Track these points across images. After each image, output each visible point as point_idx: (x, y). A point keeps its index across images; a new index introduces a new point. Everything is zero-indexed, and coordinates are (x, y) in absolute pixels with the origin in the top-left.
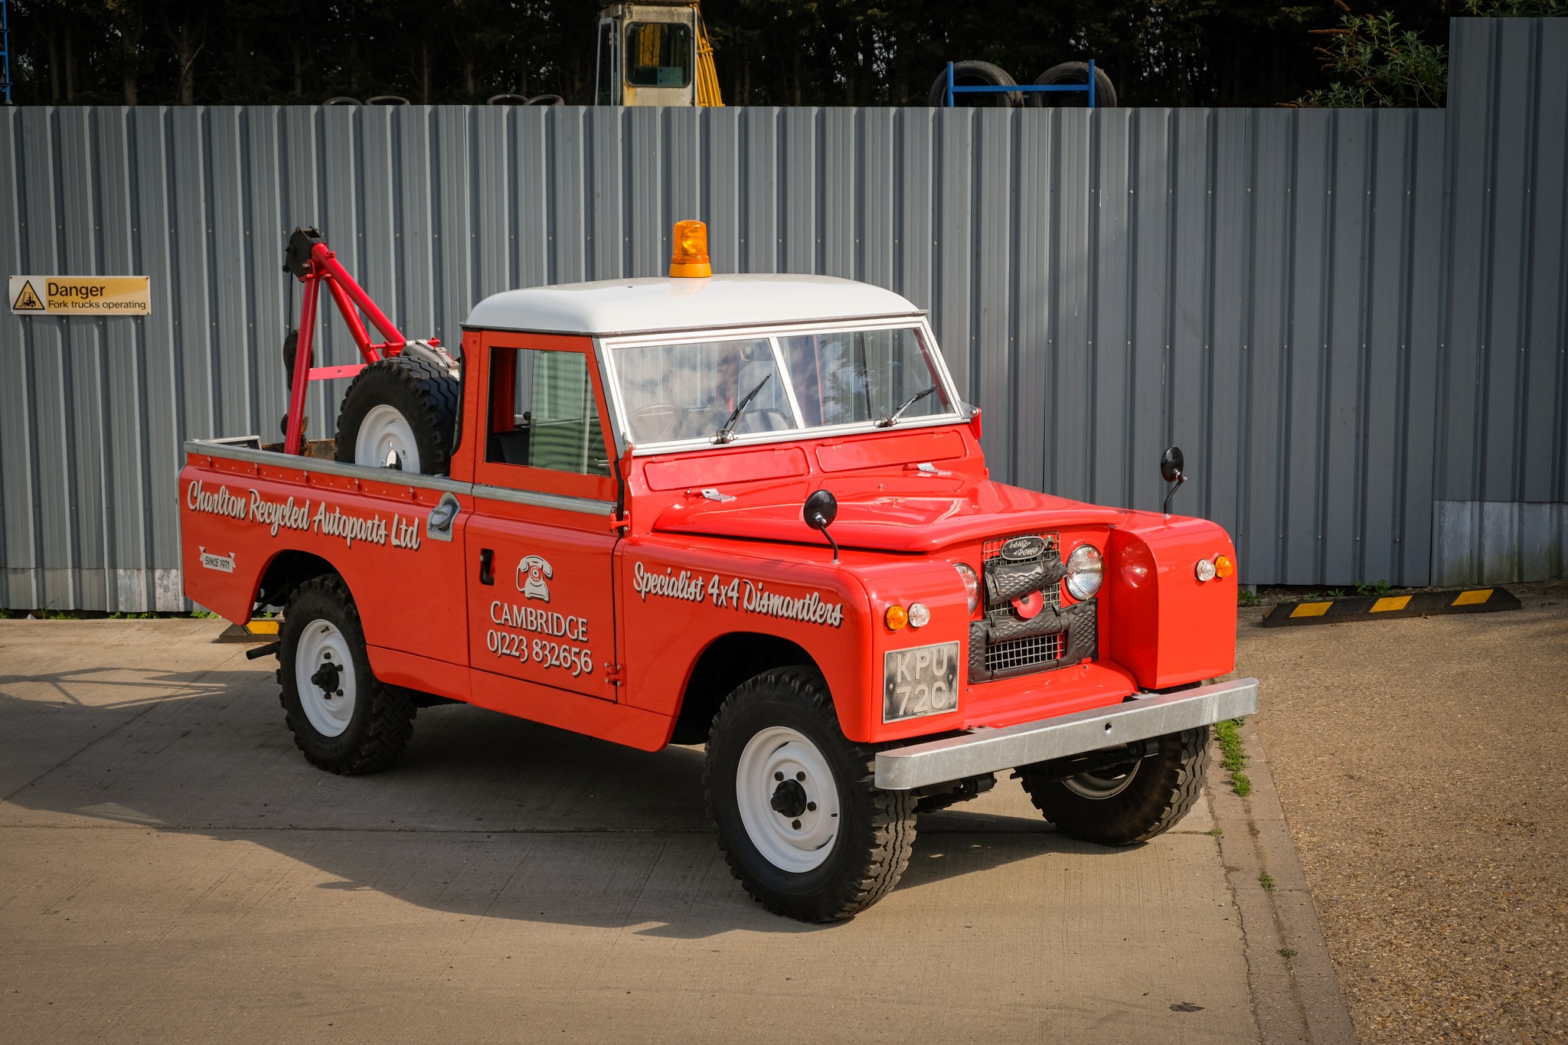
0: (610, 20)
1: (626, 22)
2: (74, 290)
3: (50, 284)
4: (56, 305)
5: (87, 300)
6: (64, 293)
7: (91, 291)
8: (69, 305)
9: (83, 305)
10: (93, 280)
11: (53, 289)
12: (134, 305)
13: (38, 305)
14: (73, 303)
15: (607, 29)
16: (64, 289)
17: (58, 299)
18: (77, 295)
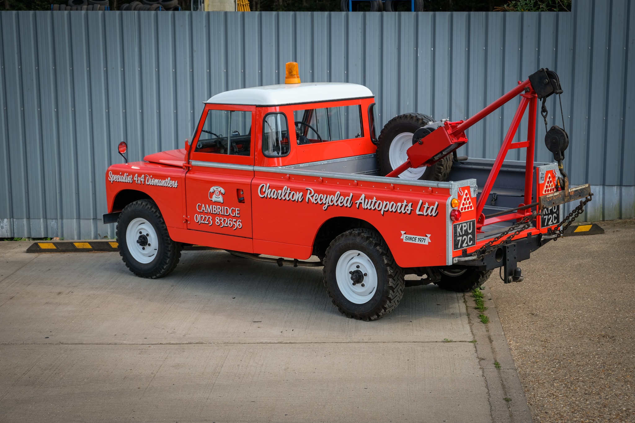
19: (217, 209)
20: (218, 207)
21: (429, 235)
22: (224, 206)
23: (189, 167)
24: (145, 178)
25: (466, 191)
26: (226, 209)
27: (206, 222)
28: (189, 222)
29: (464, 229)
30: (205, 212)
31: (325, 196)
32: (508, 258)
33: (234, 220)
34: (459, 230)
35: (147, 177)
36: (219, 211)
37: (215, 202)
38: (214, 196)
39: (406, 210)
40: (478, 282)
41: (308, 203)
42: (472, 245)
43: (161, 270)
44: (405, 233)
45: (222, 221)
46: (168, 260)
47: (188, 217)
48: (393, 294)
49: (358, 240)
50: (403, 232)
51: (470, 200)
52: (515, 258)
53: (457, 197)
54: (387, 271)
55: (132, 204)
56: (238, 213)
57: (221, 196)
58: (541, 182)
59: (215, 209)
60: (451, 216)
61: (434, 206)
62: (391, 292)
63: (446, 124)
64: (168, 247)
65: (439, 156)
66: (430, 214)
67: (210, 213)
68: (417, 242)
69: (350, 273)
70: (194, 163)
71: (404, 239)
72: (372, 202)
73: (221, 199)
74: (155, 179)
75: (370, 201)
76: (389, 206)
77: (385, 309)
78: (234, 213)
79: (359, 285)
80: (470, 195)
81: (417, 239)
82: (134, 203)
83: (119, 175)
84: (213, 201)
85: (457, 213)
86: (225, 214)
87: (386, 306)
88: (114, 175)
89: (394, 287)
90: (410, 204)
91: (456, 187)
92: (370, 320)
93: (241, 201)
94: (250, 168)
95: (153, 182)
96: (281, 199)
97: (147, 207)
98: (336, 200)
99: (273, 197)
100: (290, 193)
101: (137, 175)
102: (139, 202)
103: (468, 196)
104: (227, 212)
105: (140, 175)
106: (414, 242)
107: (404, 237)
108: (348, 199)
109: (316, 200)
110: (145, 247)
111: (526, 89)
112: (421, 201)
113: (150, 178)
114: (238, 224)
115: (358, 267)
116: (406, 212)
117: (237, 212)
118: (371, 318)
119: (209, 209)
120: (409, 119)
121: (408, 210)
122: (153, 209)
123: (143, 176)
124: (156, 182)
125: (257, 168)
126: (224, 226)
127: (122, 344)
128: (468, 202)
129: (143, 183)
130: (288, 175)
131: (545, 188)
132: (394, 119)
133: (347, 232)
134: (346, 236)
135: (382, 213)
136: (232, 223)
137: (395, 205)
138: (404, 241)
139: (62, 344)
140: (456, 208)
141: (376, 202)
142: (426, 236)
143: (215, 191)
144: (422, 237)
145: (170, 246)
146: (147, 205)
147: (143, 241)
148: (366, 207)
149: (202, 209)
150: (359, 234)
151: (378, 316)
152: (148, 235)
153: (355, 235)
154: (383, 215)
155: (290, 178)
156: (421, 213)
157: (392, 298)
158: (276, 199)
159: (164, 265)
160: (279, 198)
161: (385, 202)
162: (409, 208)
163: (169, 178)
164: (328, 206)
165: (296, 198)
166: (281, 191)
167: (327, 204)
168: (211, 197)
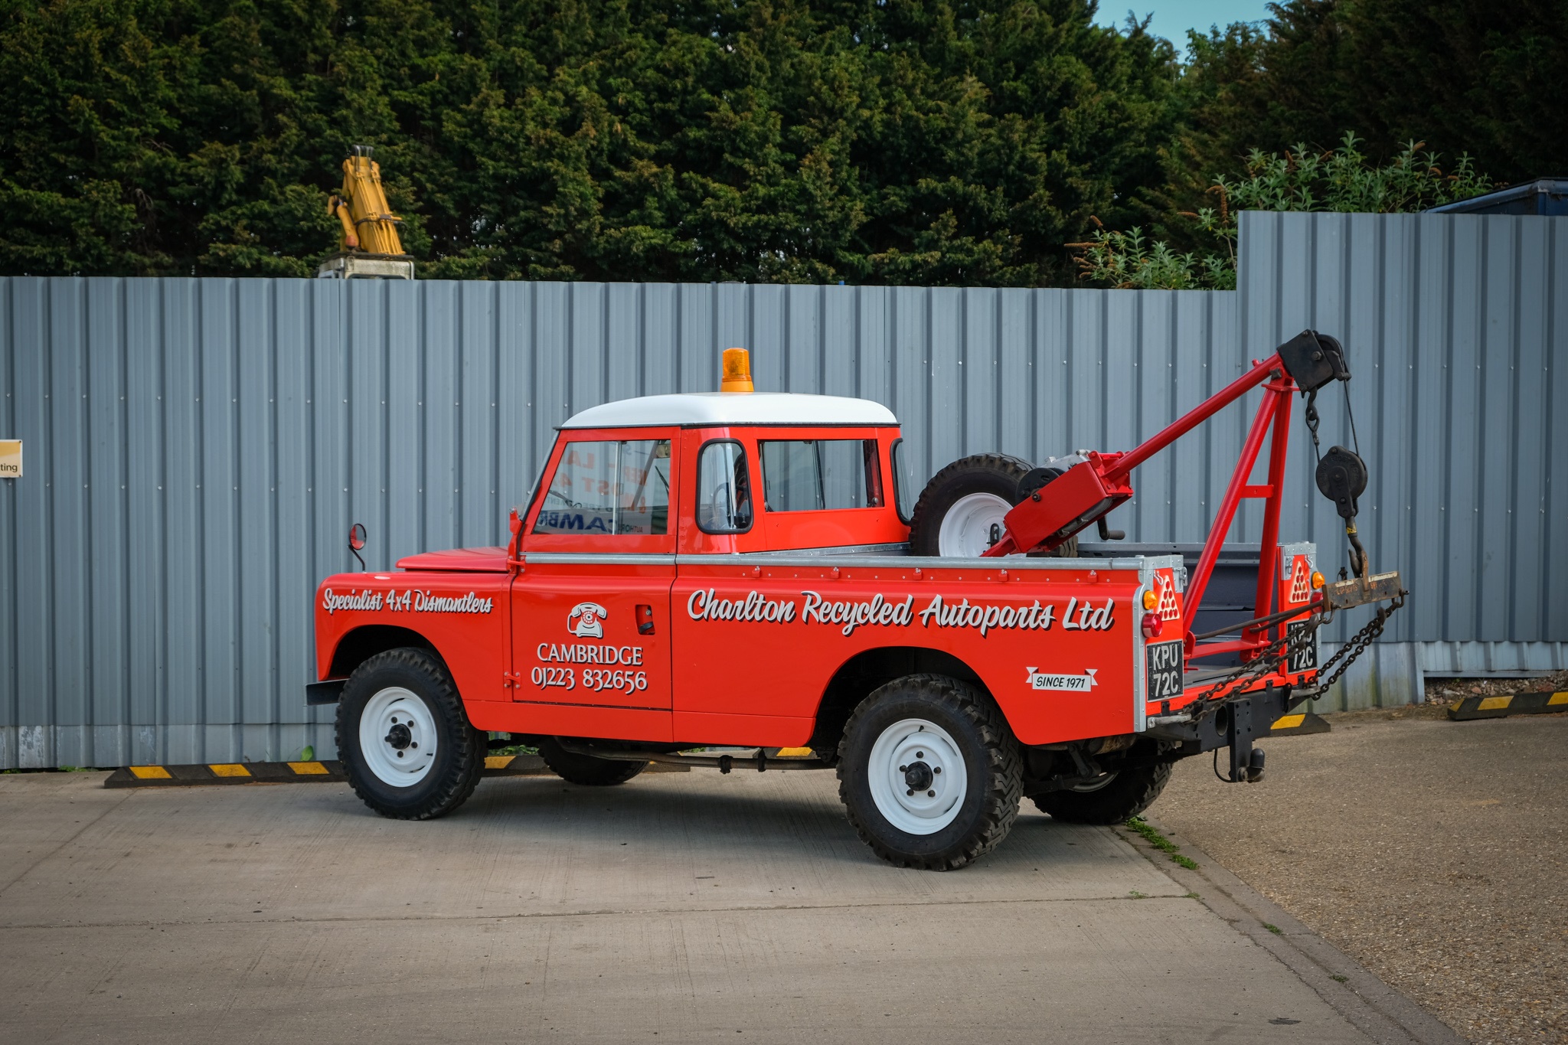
19: (586, 652)
20: (589, 647)
22: (605, 644)
23: (518, 567)
24: (414, 595)
25: (1167, 579)
26: (610, 650)
27: (559, 683)
28: (517, 686)
29: (1165, 657)
30: (558, 660)
31: (848, 605)
32: (1237, 728)
33: (627, 673)
34: (1156, 658)
35: (419, 595)
36: (592, 657)
37: (583, 636)
38: (581, 624)
39: (1039, 621)
40: (1142, 800)
41: (807, 623)
42: (1178, 693)
43: (442, 798)
44: (1036, 671)
45: (599, 678)
46: (461, 775)
47: (517, 674)
48: (1002, 807)
49: (922, 696)
50: (1031, 670)
51: (1173, 598)
52: (1249, 730)
53: (1151, 588)
54: (990, 757)
55: (377, 658)
56: (637, 657)
57: (596, 623)
58: (1286, 577)
59: (583, 653)
60: (1143, 626)
61: (1104, 608)
62: (999, 802)
63: (1093, 456)
64: (460, 746)
65: (1071, 527)
66: (1095, 626)
67: (569, 662)
68: (1065, 688)
69: (902, 769)
70: (531, 558)
71: (1035, 682)
72: (958, 610)
73: (596, 630)
74: (437, 599)
75: (954, 608)
76: (999, 616)
77: (985, 840)
78: (629, 658)
79: (924, 794)
80: (1173, 588)
81: (1065, 682)
82: (382, 655)
83: (351, 594)
84: (578, 635)
85: (1155, 622)
86: (607, 661)
87: (988, 834)
88: (337, 596)
89: (1005, 791)
90: (1048, 609)
91: (1151, 567)
92: (950, 868)
93: (644, 631)
94: (668, 559)
95: (432, 603)
96: (741, 621)
97: (412, 662)
98: (873, 612)
99: (722, 617)
100: (763, 605)
101: (393, 592)
102: (394, 652)
103: (1170, 589)
104: (611, 657)
105: (400, 592)
106: (1058, 688)
107: (1035, 679)
108: (902, 608)
109: (825, 615)
110: (404, 751)
111: (1275, 372)
112: (1073, 600)
113: (426, 595)
114: (637, 680)
115: (919, 755)
116: (1038, 625)
117: (635, 655)
118: (953, 863)
119: (568, 653)
120: (984, 464)
121: (1043, 621)
122: (427, 666)
123: (408, 592)
124: (440, 604)
125: (683, 559)
126: (603, 688)
127: (432, 918)
128: (1170, 601)
129: (407, 608)
130: (758, 569)
131: (1293, 592)
132: (951, 467)
133: (897, 681)
134: (895, 689)
135: (983, 631)
136: (624, 679)
137: (1012, 612)
138: (1035, 687)
139: (299, 920)
140: (1151, 611)
141: (967, 610)
142: (1087, 673)
143: (582, 614)
144: (1076, 676)
145: (465, 744)
146: (412, 657)
147: (400, 738)
148: (944, 623)
149: (551, 654)
150: (924, 684)
151: (969, 856)
152: (411, 724)
153: (914, 686)
154: (985, 637)
155: (760, 576)
156: (1075, 625)
157: (1000, 816)
158: (730, 620)
159: (449, 787)
160: (738, 617)
161: (988, 607)
162: (1047, 616)
163: (472, 594)
164: (854, 626)
165: (778, 614)
166: (742, 602)
167: (852, 623)
168: (574, 626)
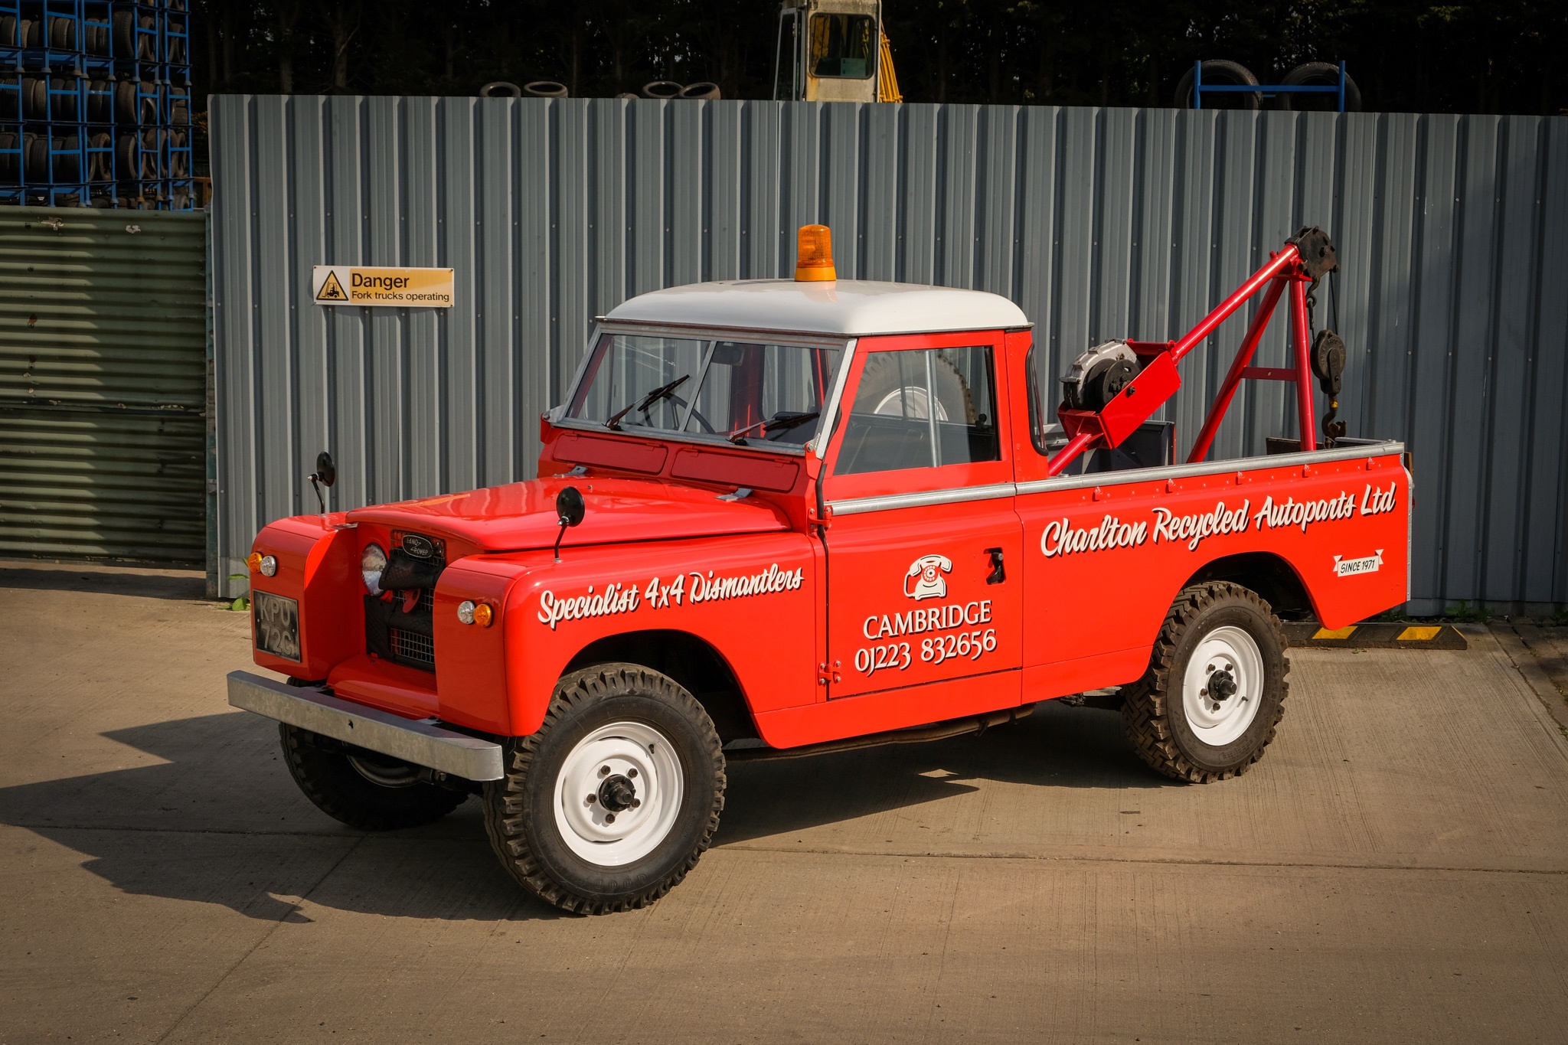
0: (793, 11)
1: (811, 13)
2: (378, 281)
3: (354, 275)
4: (360, 296)
5: (391, 292)
6: (368, 284)
7: (395, 282)
8: (373, 296)
9: (387, 297)
10: (397, 271)
11: (358, 280)
12: (438, 297)
13: (341, 296)
14: (376, 294)
15: (789, 19)
16: (368, 280)
17: (362, 289)
18: (381, 286)
19: (926, 618)
20: (930, 611)
21: (1380, 552)
22: (948, 604)
23: (824, 522)
24: (688, 580)
26: (954, 609)
27: (892, 663)
28: (837, 679)
30: (891, 634)
31: (1195, 517)
33: (974, 634)
35: (696, 580)
36: (933, 622)
37: (922, 599)
38: (922, 582)
39: (1344, 511)
41: (1157, 543)
44: (1341, 560)
45: (940, 648)
47: (838, 663)
50: (1337, 558)
56: (985, 613)
57: (940, 579)
59: (922, 620)
61: (1389, 491)
66: (1383, 509)
67: (905, 634)
68: (1362, 571)
70: (837, 507)
71: (1340, 570)
72: (1285, 508)
73: (939, 588)
74: (724, 580)
75: (1282, 508)
78: (976, 616)
81: (1361, 565)
83: (585, 594)
84: (917, 598)
86: (951, 624)
88: (562, 601)
90: (1351, 498)
95: (716, 588)
96: (1095, 551)
98: (1216, 522)
99: (1076, 549)
100: (1116, 530)
101: (655, 581)
106: (1356, 572)
107: (1342, 568)
108: (1241, 514)
109: (1174, 532)
110: (618, 813)
112: (1369, 487)
113: (706, 575)
114: (985, 640)
116: (1344, 515)
117: (983, 610)
119: (903, 623)
123: (681, 578)
124: (727, 587)
125: (1022, 487)
126: (945, 658)
129: (678, 601)
130: (1098, 490)
135: (1303, 527)
136: (970, 642)
137: (1326, 505)
138: (1340, 575)
141: (1293, 508)
142: (1376, 554)
143: (922, 570)
144: (1368, 559)
148: (1273, 524)
149: (882, 629)
154: (1305, 532)
156: (1369, 511)
158: (1084, 551)
160: (1092, 548)
161: (1308, 503)
162: (1350, 505)
163: (775, 566)
164: (1200, 539)
165: (1130, 539)
166: (1097, 530)
167: (1198, 537)
168: (911, 589)
